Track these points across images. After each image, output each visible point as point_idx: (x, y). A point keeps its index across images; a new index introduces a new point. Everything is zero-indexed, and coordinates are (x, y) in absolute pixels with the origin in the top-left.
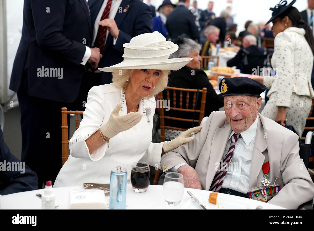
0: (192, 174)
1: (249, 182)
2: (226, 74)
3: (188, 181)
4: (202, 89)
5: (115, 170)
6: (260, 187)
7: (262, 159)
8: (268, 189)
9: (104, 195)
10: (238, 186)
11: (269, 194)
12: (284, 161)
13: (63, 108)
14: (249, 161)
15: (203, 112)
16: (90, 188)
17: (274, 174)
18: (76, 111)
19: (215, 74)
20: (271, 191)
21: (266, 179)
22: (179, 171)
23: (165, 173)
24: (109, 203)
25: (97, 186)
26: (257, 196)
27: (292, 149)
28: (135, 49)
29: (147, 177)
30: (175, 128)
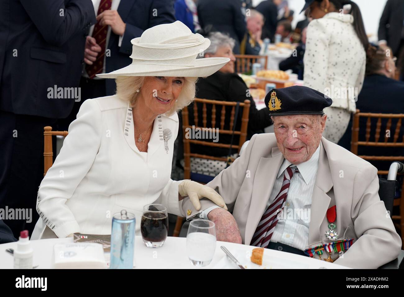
0: (229, 221)
1: (308, 234)
2: (278, 80)
3: (222, 231)
4: (243, 102)
5: (118, 216)
6: (323, 241)
7: (326, 203)
8: (336, 245)
9: (102, 251)
10: (293, 240)
11: (337, 251)
12: (357, 205)
13: (46, 128)
14: (308, 205)
15: (244, 134)
16: (83, 240)
17: (343, 223)
18: (65, 131)
19: (262, 81)
20: (340, 248)
21: (332, 230)
22: (209, 217)
23: (190, 220)
24: (109, 262)
25: (92, 238)
26: (320, 255)
27: (367, 187)
28: (147, 48)
29: (164, 225)
30: (204, 156)
